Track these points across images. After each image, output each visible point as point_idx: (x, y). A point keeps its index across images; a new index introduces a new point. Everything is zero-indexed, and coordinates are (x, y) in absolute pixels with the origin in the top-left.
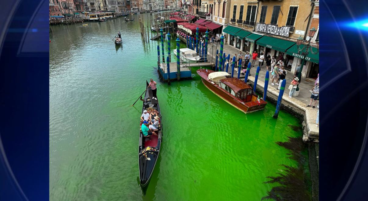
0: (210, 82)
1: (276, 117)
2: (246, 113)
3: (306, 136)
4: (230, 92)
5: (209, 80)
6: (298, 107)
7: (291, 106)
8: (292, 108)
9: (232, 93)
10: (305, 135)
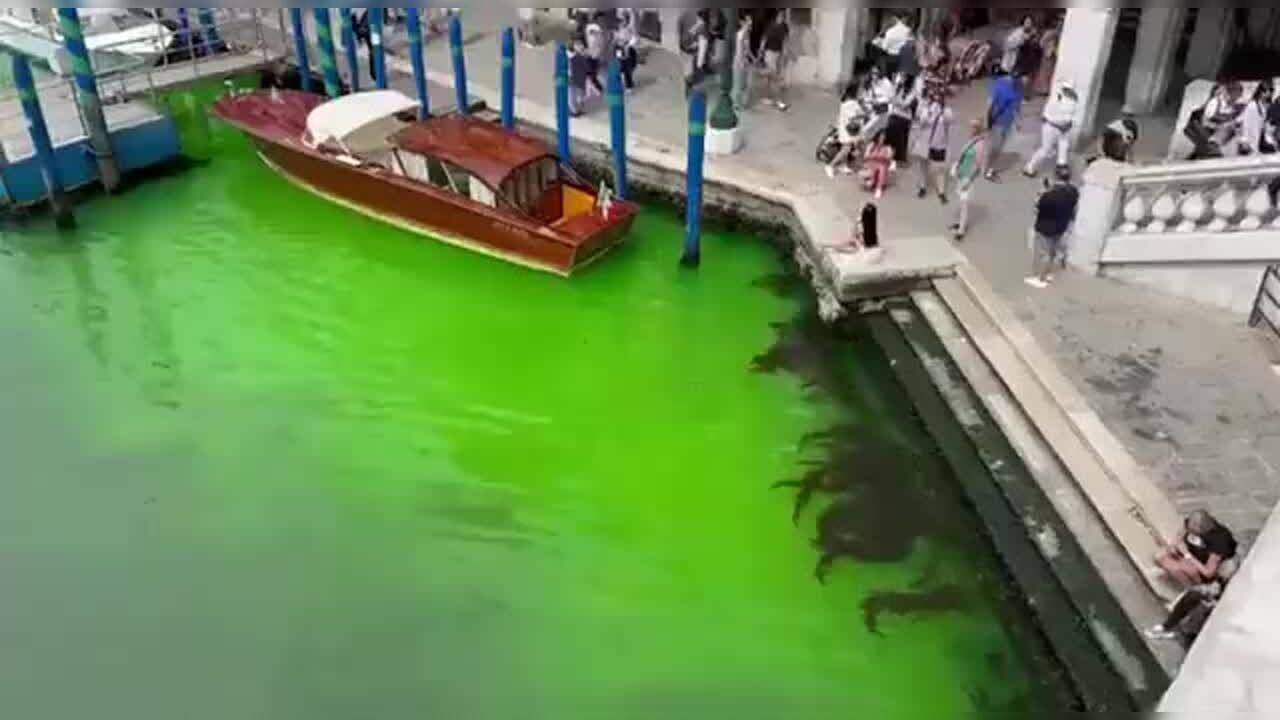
0: (328, 156)
1: (691, 260)
2: (565, 274)
3: (829, 302)
4: (466, 193)
5: (322, 148)
6: (757, 197)
7: (729, 199)
8: (734, 205)
9: (474, 196)
10: (824, 296)
